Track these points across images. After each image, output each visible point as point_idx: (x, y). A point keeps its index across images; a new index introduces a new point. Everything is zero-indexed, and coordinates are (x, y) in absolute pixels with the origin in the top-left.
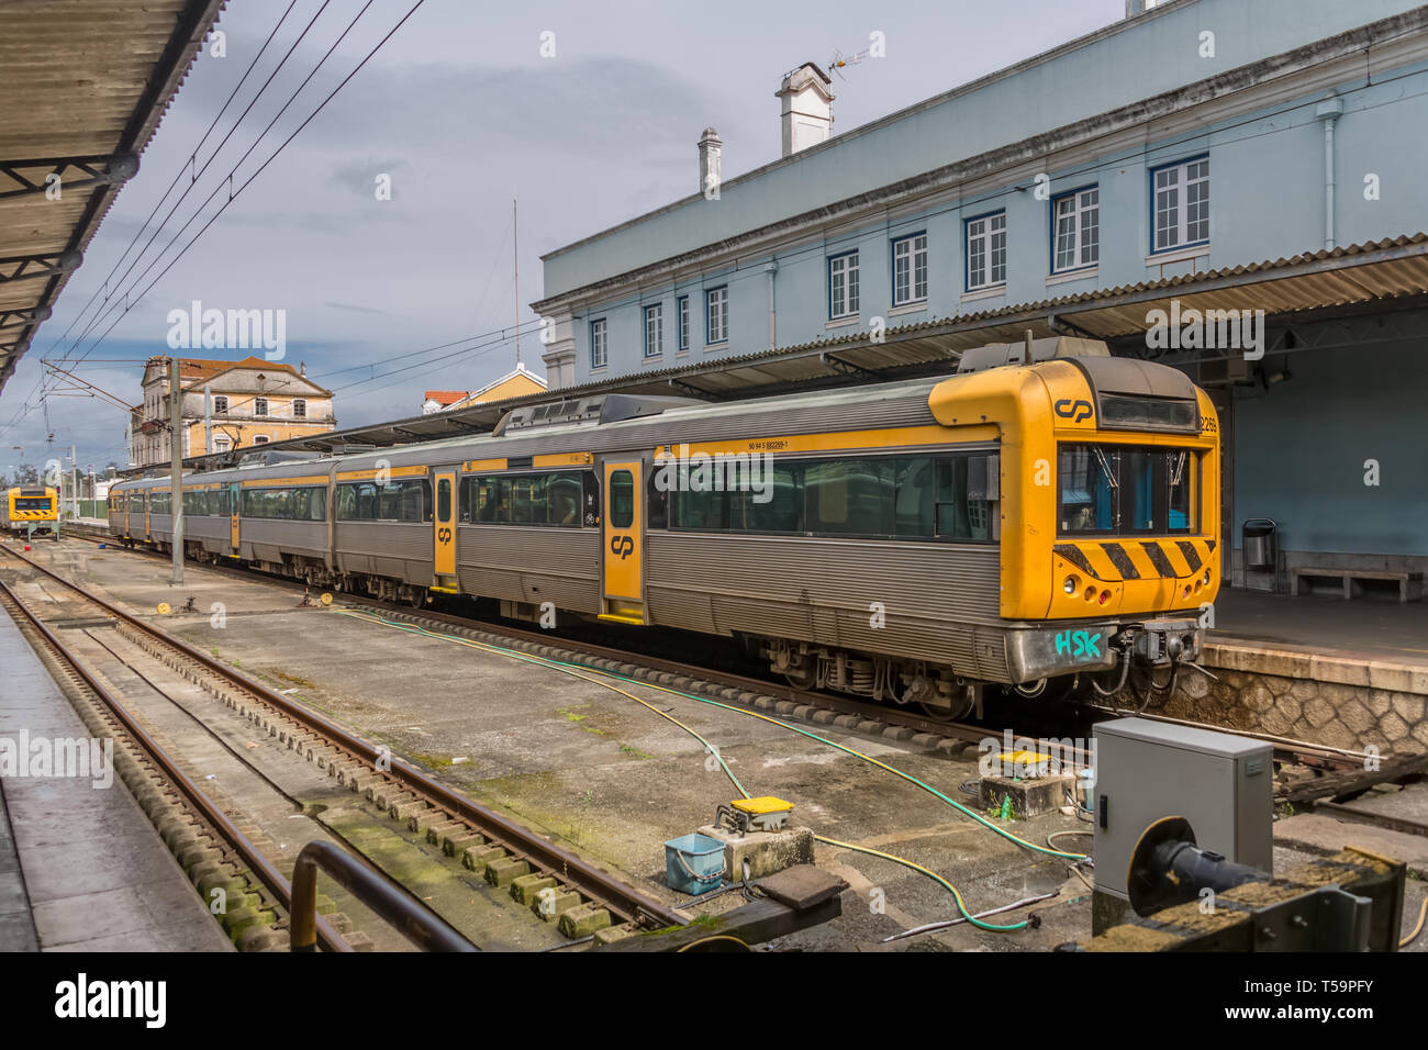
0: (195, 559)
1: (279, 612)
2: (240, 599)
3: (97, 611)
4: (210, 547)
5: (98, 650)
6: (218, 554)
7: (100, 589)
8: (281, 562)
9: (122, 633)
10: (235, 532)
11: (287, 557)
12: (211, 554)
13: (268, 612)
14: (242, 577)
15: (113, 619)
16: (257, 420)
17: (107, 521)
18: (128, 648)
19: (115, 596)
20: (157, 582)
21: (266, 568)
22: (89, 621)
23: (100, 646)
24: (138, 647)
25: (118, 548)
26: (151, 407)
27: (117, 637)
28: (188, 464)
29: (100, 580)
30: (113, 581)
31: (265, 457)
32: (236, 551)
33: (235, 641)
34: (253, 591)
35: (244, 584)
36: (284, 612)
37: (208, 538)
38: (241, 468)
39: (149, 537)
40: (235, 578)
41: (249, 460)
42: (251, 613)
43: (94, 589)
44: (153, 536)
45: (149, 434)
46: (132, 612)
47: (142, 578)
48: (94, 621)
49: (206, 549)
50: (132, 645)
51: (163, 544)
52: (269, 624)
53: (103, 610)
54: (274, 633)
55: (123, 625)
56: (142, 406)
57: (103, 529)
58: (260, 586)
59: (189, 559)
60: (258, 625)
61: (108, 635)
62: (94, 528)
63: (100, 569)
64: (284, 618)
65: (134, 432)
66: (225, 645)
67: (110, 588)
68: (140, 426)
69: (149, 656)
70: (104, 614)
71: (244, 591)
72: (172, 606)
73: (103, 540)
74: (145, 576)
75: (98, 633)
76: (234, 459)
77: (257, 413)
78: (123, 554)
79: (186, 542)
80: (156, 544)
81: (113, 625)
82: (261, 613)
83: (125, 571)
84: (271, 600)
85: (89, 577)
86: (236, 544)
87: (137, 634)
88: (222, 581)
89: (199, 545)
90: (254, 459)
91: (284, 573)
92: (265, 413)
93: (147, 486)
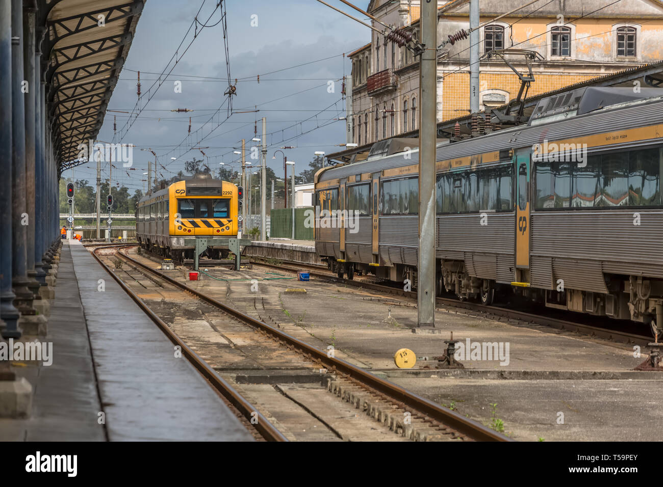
0: (452, 294)
1: (605, 376)
2: (532, 353)
3: (296, 360)
4: (478, 269)
5: (298, 416)
6: (492, 282)
7: (300, 331)
8: (604, 291)
9: (337, 392)
10: (523, 240)
11: (616, 281)
12: (479, 282)
13: (585, 376)
14: (532, 323)
15: (322, 371)
16: (553, 65)
17: (313, 243)
18: (348, 414)
19: (326, 342)
20: (392, 325)
21: (576, 305)
22: (285, 372)
23: (301, 411)
24: (364, 415)
25: (328, 280)
26: (382, 48)
27: (329, 399)
28: (446, 131)
29: (301, 320)
30: (321, 321)
31: (578, 100)
32: (523, 274)
33: (531, 415)
34: (552, 343)
35: (537, 333)
36: (614, 377)
37: (473, 253)
38: (534, 123)
39: (377, 257)
40: (519, 325)
41: (549, 108)
42: (555, 375)
43: (290, 330)
44: (385, 257)
45: (377, 95)
46: (357, 363)
47: (368, 320)
48: (292, 373)
49: (472, 275)
50: (356, 413)
51: (400, 268)
52: (588, 393)
53: (306, 359)
54: (600, 407)
55: (338, 381)
56: (368, 48)
57: (305, 253)
58: (565, 337)
59: (445, 295)
60: (571, 394)
61: (315, 396)
62: (292, 251)
63: (299, 305)
64: (613, 386)
65: (356, 92)
66: (514, 421)
67: (317, 331)
68: (365, 81)
69: (383, 430)
70: (308, 365)
71: (538, 342)
72: (419, 357)
73: (305, 271)
74: (371, 318)
75: (299, 392)
76: (520, 113)
77: (554, 52)
78: (335, 288)
79: (438, 262)
80: (386, 270)
81: (322, 380)
82: (572, 376)
83: (338, 309)
84: (589, 358)
85: (283, 315)
86: (523, 260)
87: (361, 394)
88: (497, 328)
89: (459, 265)
90: (558, 105)
91: (610, 313)
92: (567, 52)
93: (378, 167)
